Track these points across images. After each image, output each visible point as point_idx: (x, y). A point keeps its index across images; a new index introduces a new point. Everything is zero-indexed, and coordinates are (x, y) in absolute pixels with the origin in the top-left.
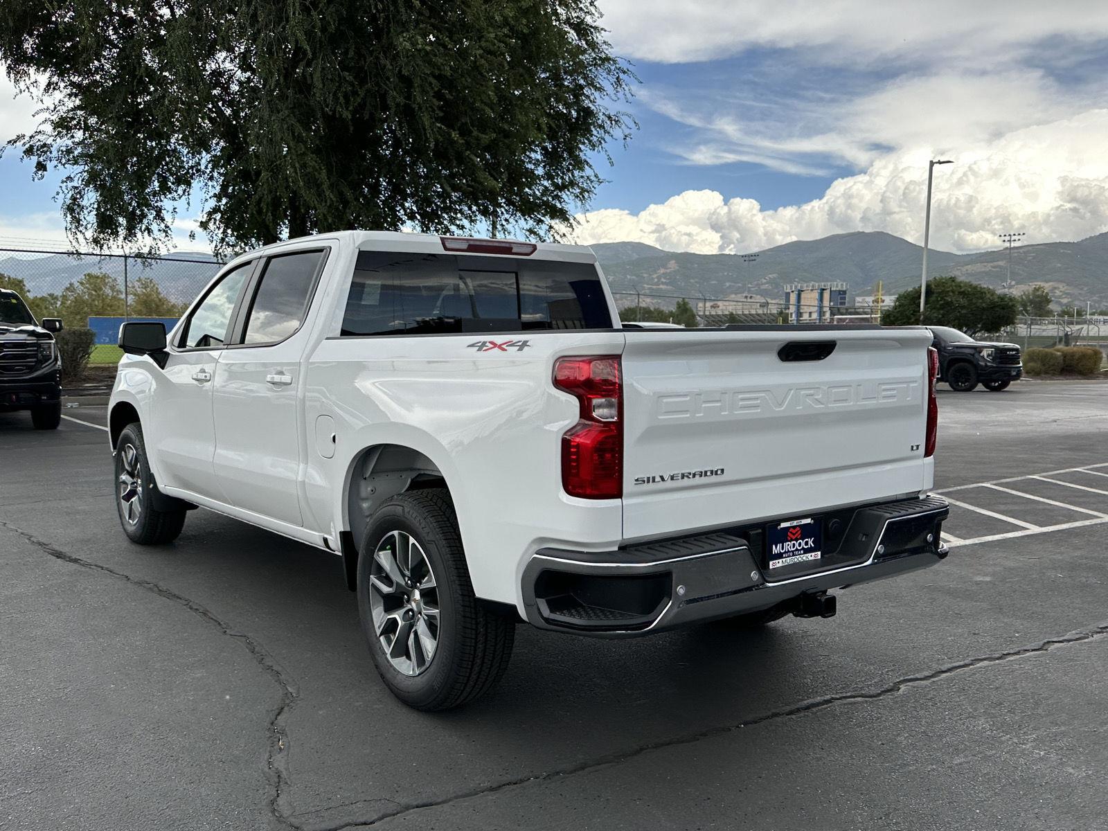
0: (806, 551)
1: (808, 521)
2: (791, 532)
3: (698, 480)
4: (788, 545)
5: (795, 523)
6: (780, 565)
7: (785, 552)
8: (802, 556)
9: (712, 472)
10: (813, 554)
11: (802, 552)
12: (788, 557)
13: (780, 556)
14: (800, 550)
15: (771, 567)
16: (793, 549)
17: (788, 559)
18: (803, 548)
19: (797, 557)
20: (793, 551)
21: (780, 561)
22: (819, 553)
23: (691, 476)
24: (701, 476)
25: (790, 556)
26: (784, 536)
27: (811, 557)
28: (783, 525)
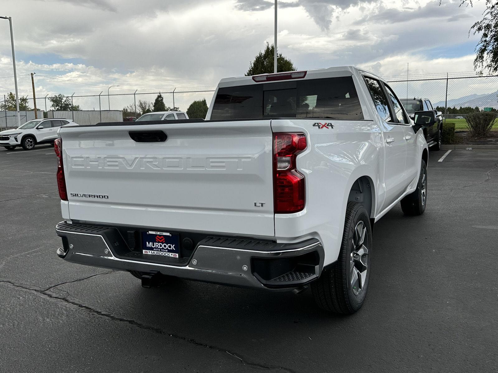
0: (170, 251)
1: (168, 234)
2: (158, 238)
3: (96, 199)
4: (157, 244)
5: (159, 233)
6: (150, 253)
7: (155, 248)
8: (165, 253)
9: (102, 196)
10: (173, 254)
11: (167, 251)
12: (157, 251)
13: (151, 249)
14: (166, 249)
15: (144, 253)
16: (160, 248)
17: (156, 252)
18: (167, 249)
19: (162, 252)
20: (160, 249)
21: (150, 251)
22: (177, 255)
23: (93, 197)
24: (98, 197)
25: (158, 251)
26: (153, 239)
27: (171, 255)
28: (150, 232)
